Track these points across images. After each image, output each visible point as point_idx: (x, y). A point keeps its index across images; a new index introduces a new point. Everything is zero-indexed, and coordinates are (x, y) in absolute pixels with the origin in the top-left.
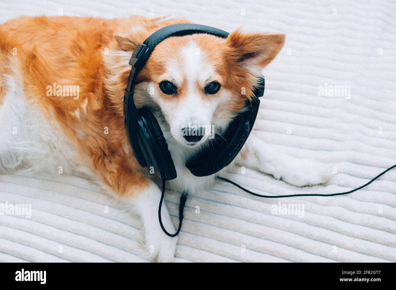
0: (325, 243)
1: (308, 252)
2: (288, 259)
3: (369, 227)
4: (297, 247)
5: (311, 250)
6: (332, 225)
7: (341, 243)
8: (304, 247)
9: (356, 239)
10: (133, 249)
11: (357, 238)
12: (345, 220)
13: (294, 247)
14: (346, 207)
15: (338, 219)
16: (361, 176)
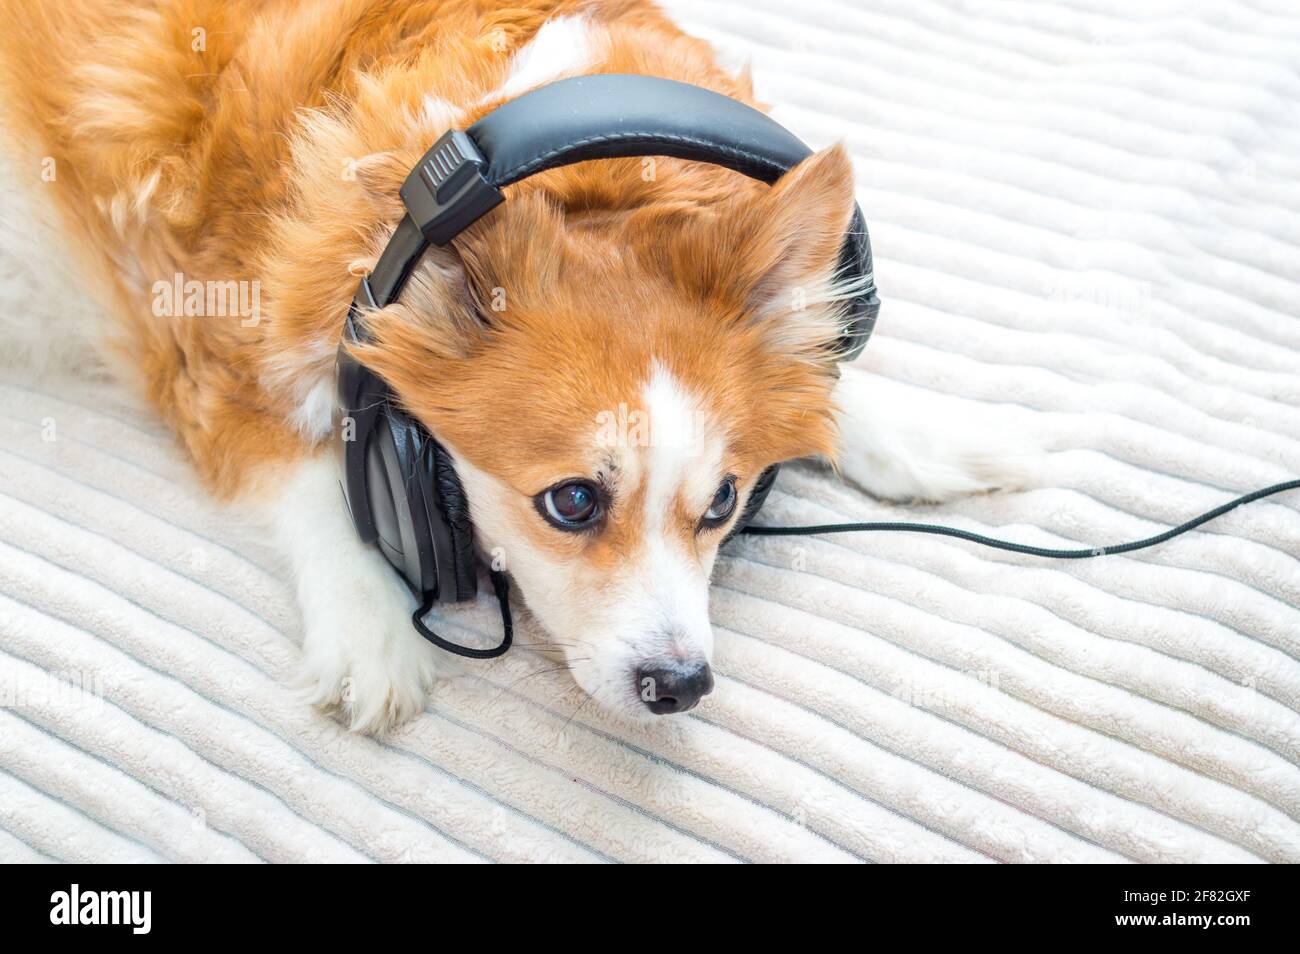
0: (950, 721)
1: (876, 744)
2: (794, 756)
3: (1134, 692)
4: (838, 719)
5: (888, 737)
6: (988, 662)
7: (1011, 730)
8: (862, 722)
9: (1074, 728)
10: (246, 642)
11: (1078, 722)
12: (1044, 655)
13: (824, 717)
14: (1059, 609)
15: (1018, 645)
16: (1142, 511)
